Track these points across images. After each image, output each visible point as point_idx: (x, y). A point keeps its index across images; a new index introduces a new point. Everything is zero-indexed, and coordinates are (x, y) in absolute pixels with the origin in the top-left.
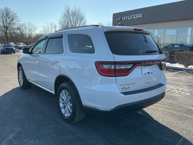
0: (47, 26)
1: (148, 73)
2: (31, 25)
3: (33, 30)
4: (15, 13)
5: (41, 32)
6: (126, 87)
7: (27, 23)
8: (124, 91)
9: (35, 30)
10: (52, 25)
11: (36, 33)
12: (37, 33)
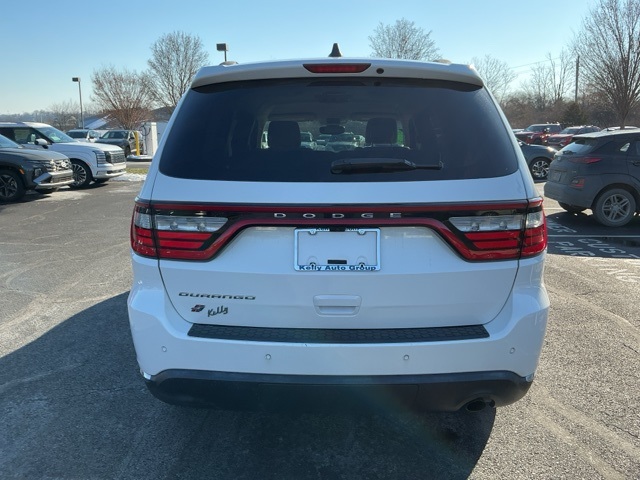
0: (549, 64)
1: (330, 262)
2: (496, 67)
3: (501, 81)
4: (425, 33)
5: (525, 86)
6: (211, 304)
7: (484, 62)
8: (202, 318)
9: (506, 83)
10: (565, 61)
11: (508, 92)
12: (513, 91)
